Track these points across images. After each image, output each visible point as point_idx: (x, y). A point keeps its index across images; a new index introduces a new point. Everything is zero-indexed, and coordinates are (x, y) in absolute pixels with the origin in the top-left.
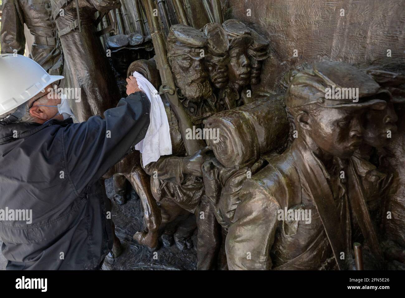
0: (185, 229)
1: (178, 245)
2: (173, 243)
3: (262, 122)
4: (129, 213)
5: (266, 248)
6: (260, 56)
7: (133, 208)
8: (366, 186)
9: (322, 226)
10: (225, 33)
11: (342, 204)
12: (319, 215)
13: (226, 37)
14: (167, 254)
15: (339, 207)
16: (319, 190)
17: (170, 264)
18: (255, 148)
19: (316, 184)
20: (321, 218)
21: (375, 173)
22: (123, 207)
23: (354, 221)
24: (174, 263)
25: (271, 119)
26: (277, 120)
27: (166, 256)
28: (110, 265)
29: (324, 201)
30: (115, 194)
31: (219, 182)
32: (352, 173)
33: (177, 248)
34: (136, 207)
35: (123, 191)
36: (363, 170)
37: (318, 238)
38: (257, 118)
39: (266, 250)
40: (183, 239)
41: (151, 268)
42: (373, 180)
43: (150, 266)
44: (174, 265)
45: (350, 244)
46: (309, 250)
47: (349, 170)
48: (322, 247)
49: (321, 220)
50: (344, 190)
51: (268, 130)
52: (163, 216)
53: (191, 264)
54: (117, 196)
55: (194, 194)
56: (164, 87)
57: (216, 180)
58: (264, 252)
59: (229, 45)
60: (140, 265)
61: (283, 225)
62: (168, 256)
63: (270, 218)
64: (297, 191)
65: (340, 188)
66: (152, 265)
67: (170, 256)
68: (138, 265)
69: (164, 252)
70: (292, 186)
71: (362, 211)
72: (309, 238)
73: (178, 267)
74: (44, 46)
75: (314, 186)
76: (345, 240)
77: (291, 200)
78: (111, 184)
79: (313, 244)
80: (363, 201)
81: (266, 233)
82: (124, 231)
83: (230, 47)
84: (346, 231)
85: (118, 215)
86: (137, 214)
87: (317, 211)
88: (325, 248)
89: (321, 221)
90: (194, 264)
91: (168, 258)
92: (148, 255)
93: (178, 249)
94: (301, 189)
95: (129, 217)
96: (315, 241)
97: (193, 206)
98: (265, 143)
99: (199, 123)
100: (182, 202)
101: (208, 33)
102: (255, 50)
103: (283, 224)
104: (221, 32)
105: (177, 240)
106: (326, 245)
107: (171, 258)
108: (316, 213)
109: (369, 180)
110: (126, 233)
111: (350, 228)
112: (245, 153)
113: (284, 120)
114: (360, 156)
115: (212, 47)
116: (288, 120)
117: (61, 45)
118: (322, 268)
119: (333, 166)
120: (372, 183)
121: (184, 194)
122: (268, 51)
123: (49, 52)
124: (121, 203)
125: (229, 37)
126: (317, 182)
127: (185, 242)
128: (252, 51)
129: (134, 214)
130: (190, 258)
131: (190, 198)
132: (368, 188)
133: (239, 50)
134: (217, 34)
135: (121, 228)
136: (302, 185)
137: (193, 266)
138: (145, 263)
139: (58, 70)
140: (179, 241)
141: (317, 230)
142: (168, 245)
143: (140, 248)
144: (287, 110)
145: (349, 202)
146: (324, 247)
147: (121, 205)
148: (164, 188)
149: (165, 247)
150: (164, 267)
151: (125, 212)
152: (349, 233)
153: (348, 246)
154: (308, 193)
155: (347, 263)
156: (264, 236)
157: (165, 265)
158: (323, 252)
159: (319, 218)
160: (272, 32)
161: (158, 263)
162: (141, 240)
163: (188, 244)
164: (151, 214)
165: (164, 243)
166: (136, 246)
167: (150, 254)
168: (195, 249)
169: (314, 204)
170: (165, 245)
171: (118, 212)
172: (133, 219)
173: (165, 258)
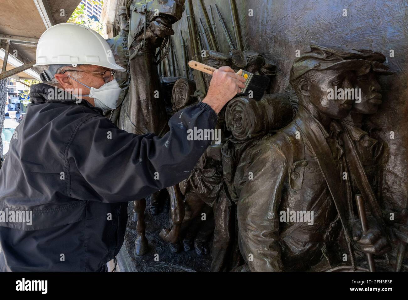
0: (204, 233)
1: (197, 250)
2: (192, 248)
3: (270, 103)
4: (159, 222)
5: (274, 203)
6: (270, 73)
7: (163, 219)
8: (361, 151)
9: (325, 183)
10: (245, 56)
11: (341, 165)
12: (321, 171)
13: (245, 58)
14: (186, 257)
15: (339, 167)
16: (320, 148)
17: (188, 266)
18: (265, 122)
19: (317, 143)
20: (323, 173)
21: (367, 138)
22: (155, 217)
23: (353, 184)
24: (191, 265)
25: (278, 103)
26: (283, 104)
27: (185, 259)
28: (135, 261)
29: (325, 159)
30: (151, 206)
31: (235, 160)
32: (348, 139)
33: (195, 252)
34: (166, 218)
35: (157, 203)
36: (357, 135)
37: (321, 196)
38: (267, 100)
39: (274, 206)
40: (202, 244)
41: (171, 267)
42: (366, 145)
43: (170, 265)
44: (192, 267)
45: (352, 205)
46: (314, 208)
47: (345, 137)
48: (326, 206)
49: (324, 176)
50: (342, 151)
51: (275, 109)
52: (187, 213)
53: (206, 268)
54: (151, 208)
55: (214, 188)
56: (198, 92)
57: (232, 158)
58: (272, 206)
59: (247, 63)
60: (162, 264)
61: (289, 179)
62: (187, 259)
63: (277, 171)
64: (301, 148)
65: (338, 150)
66: (172, 265)
67: (188, 259)
68: (160, 264)
69: (184, 256)
70: (296, 144)
71: (359, 173)
72: (313, 194)
73: (195, 269)
74: (119, 79)
75: (315, 144)
76: (347, 201)
77: (296, 155)
78: (148, 199)
79: (317, 202)
80: (359, 164)
81: (274, 186)
82: (153, 235)
83: (248, 64)
84: (347, 193)
85: (150, 223)
86: (165, 223)
87: (319, 167)
88: (328, 208)
89: (324, 178)
90: (209, 268)
91: (186, 260)
92: (170, 256)
93: (197, 254)
94: (304, 147)
95: (158, 224)
96: (319, 199)
97: (212, 200)
98: (273, 119)
99: (222, 122)
100: (203, 195)
101: (232, 55)
102: (266, 68)
103: (289, 177)
104: (242, 56)
105: (196, 245)
106: (329, 204)
107: (189, 261)
108: (318, 169)
109: (363, 145)
110: (154, 236)
111: (350, 190)
112: (256, 122)
113: (288, 106)
114: (353, 123)
115: (235, 63)
116: (291, 107)
117: (130, 72)
118: (326, 234)
119: (331, 131)
120: (366, 147)
121: (206, 186)
122: (276, 71)
123: (121, 82)
124: (154, 214)
125: (247, 59)
126: (318, 141)
127: (203, 247)
128: (264, 69)
129: (163, 223)
130: (205, 263)
131: (210, 191)
132: (362, 152)
133: (254, 68)
134: (239, 56)
135: (151, 232)
136: (305, 144)
137: (208, 270)
138: (166, 263)
139: (124, 91)
140: (198, 246)
141: (320, 185)
142: (188, 249)
143: (164, 250)
144: (290, 100)
145: (347, 166)
146: (327, 206)
147: (154, 215)
148: (189, 180)
149: (185, 252)
150: (182, 268)
151: (156, 221)
152: (350, 195)
153: (350, 207)
154: (310, 150)
155: (350, 225)
156: (272, 189)
157: (183, 266)
158: (327, 212)
159: (321, 174)
160: (278, 57)
161: (178, 264)
162: (165, 236)
163: (205, 250)
164: (177, 207)
165: (185, 247)
166: (161, 248)
167: (172, 255)
168: (211, 255)
169: (316, 159)
170: (186, 249)
171: (150, 220)
172: (162, 226)
173: (184, 260)
